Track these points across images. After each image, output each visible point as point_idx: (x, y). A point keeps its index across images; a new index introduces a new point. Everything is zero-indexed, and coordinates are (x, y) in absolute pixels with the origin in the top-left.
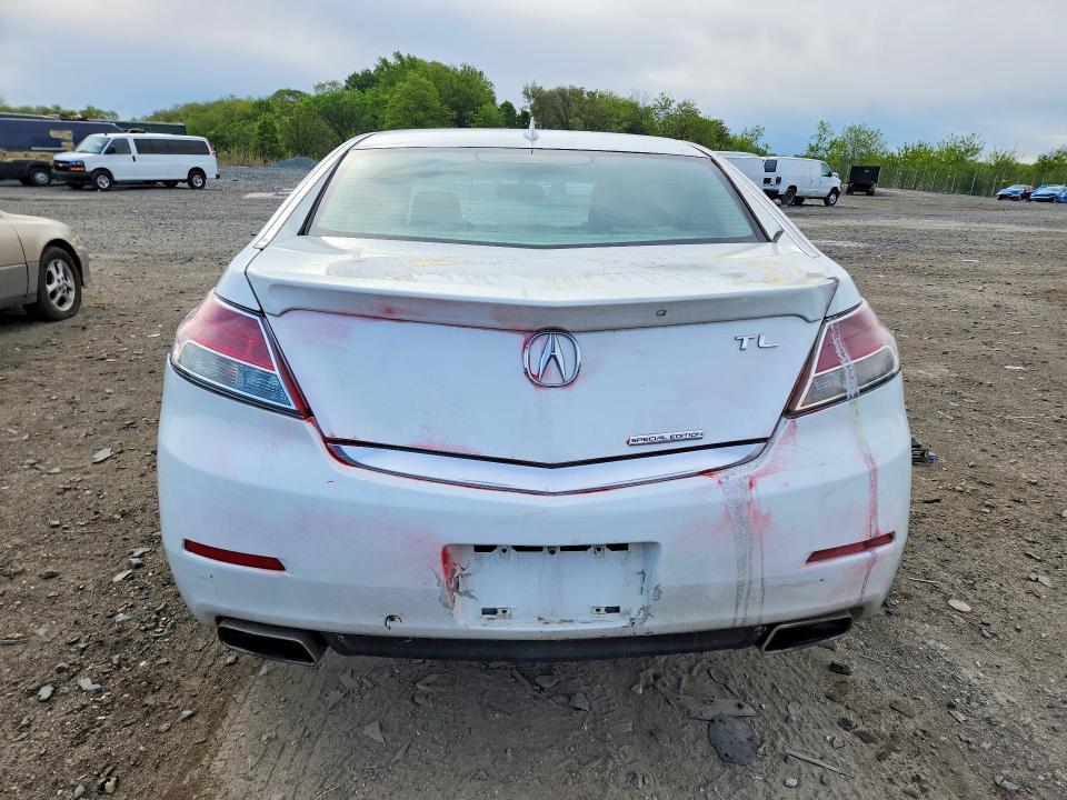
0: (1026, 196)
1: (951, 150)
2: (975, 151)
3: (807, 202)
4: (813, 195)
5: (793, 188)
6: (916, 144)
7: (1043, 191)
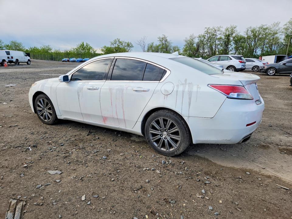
0: (68, 61)
1: (44, 49)
2: (51, 49)
3: (20, 64)
4: (24, 62)
5: (17, 60)
6: (33, 47)
7: (72, 59)
